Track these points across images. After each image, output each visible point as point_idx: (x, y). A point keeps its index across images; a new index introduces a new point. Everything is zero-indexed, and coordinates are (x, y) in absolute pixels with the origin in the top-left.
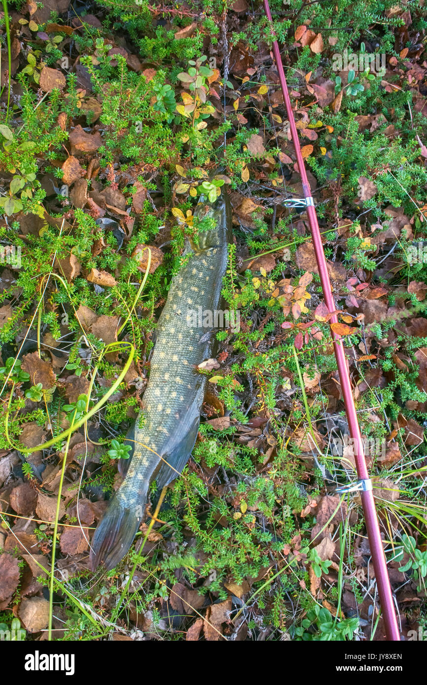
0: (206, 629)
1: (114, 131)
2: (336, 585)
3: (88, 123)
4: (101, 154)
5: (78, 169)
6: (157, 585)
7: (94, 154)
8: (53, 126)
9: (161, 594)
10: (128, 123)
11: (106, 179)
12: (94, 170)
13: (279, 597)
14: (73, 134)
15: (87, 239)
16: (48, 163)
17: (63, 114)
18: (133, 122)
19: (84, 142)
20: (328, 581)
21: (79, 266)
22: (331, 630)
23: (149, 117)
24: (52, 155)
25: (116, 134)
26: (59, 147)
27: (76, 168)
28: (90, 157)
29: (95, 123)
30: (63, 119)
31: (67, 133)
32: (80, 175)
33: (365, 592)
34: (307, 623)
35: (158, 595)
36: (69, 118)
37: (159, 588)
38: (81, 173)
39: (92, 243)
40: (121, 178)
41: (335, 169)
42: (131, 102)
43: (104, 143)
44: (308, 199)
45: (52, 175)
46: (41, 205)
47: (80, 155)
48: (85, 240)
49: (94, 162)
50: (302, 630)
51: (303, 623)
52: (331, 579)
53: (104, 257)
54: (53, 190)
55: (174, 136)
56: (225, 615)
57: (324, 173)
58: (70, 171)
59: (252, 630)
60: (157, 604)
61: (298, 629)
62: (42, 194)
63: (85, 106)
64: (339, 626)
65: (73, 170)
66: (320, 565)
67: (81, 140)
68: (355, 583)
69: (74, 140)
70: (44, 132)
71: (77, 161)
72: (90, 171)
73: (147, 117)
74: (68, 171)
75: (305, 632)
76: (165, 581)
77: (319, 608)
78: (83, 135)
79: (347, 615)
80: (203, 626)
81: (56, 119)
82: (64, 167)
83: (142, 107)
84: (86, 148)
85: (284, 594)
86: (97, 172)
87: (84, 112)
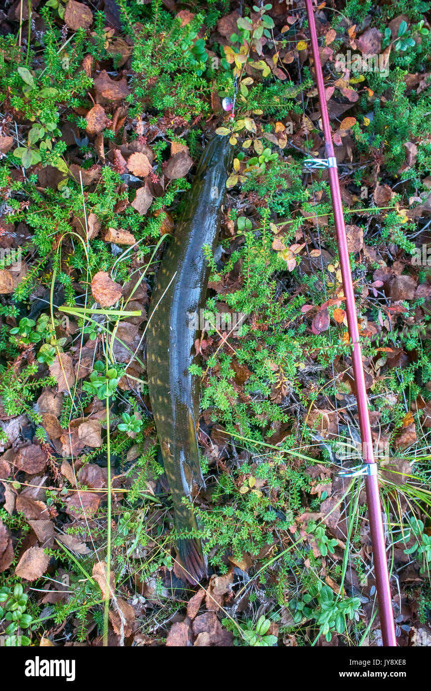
0: (207, 599)
1: (143, 78)
2: (340, 562)
3: (115, 66)
4: (128, 103)
5: (104, 118)
6: (162, 554)
7: (121, 102)
8: (77, 70)
9: (165, 564)
10: (159, 71)
11: (132, 130)
12: (119, 119)
13: (283, 573)
14: (98, 80)
15: (111, 197)
16: (71, 111)
17: (89, 56)
18: (165, 70)
19: (111, 89)
20: (332, 558)
21: (98, 226)
22: (332, 608)
23: (183, 66)
24: (75, 103)
25: (146, 81)
26: (83, 94)
27: (101, 117)
28: (116, 105)
29: (123, 68)
30: (88, 63)
31: (92, 80)
32: (105, 126)
33: (368, 570)
34: (308, 598)
35: (163, 564)
36: (95, 62)
37: (164, 557)
38: (106, 123)
39: (115, 203)
40: (149, 131)
41: (378, 136)
42: (163, 48)
43: (132, 91)
44: (330, 159)
45: (74, 125)
46: (60, 157)
47: (106, 104)
48: (109, 198)
49: (120, 111)
50: (303, 604)
51: (304, 598)
52: (335, 557)
53: (125, 217)
54: (74, 141)
55: (208, 87)
56: (228, 587)
57: (366, 139)
58: (94, 121)
59: (253, 603)
60: (161, 573)
61: (299, 604)
62: (63, 145)
63: (113, 47)
64: (340, 605)
65: (97, 120)
66: (326, 544)
67: (107, 87)
68: (359, 562)
69: (100, 87)
70: (67, 77)
71: (103, 110)
72: (116, 120)
73: (181, 65)
74: (93, 121)
75: (306, 606)
76: (169, 550)
77: (321, 585)
78: (109, 82)
79: (348, 592)
80: (205, 596)
81: (81, 62)
82: (88, 116)
83: (175, 53)
84: (114, 96)
85: (288, 569)
86: (122, 121)
87: (111, 55)
